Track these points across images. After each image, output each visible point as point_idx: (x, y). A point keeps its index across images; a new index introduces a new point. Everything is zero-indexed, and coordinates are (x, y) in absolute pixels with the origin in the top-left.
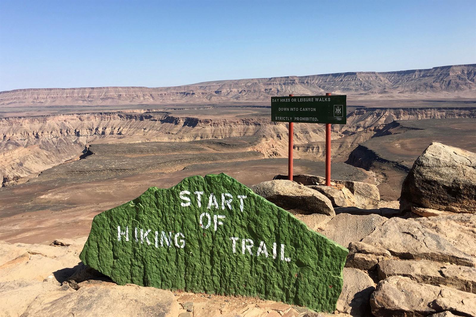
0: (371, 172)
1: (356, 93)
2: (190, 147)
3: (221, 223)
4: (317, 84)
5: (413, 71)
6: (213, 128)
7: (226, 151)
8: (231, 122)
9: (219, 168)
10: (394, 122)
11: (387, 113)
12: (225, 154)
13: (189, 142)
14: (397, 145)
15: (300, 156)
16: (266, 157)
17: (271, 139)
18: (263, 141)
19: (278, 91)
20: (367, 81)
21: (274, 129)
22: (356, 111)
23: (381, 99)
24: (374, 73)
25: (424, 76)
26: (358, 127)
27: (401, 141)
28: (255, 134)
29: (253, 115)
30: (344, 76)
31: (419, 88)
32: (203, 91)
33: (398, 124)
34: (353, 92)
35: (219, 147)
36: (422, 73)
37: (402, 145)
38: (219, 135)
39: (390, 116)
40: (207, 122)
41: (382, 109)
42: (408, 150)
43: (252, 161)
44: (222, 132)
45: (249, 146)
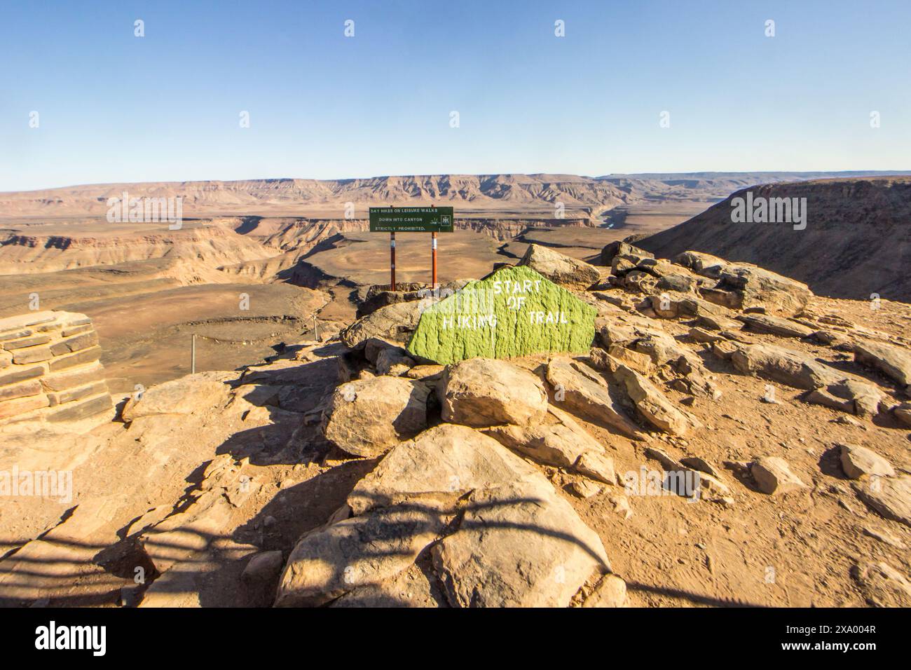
0: (317, 291)
1: (295, 202)
2: (59, 279)
3: (523, 303)
4: (247, 191)
5: (353, 181)
6: (98, 250)
7: (120, 280)
8: (128, 240)
9: (113, 305)
10: (338, 234)
11: (330, 225)
12: (121, 285)
13: (57, 273)
14: (343, 259)
15: (231, 279)
16: (185, 284)
17: (190, 260)
18: (179, 263)
19: (196, 198)
20: (306, 189)
21: (193, 248)
22: (296, 223)
23: (323, 210)
24: (313, 180)
25: (364, 186)
26: (300, 241)
27: (346, 255)
28: (165, 255)
29: (160, 230)
30: (280, 183)
31: (361, 198)
32: (77, 198)
33: (342, 237)
34: (291, 202)
35: (110, 277)
36: (362, 183)
37: (348, 259)
38: (108, 260)
39: (333, 228)
40: (86, 241)
41: (325, 220)
42: (354, 264)
43: (164, 291)
44: (114, 254)
45: (158, 272)
